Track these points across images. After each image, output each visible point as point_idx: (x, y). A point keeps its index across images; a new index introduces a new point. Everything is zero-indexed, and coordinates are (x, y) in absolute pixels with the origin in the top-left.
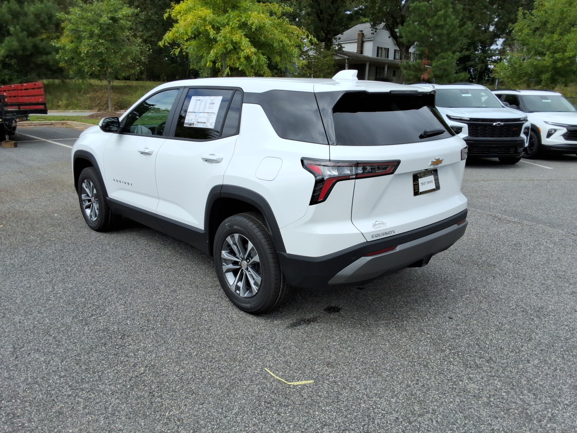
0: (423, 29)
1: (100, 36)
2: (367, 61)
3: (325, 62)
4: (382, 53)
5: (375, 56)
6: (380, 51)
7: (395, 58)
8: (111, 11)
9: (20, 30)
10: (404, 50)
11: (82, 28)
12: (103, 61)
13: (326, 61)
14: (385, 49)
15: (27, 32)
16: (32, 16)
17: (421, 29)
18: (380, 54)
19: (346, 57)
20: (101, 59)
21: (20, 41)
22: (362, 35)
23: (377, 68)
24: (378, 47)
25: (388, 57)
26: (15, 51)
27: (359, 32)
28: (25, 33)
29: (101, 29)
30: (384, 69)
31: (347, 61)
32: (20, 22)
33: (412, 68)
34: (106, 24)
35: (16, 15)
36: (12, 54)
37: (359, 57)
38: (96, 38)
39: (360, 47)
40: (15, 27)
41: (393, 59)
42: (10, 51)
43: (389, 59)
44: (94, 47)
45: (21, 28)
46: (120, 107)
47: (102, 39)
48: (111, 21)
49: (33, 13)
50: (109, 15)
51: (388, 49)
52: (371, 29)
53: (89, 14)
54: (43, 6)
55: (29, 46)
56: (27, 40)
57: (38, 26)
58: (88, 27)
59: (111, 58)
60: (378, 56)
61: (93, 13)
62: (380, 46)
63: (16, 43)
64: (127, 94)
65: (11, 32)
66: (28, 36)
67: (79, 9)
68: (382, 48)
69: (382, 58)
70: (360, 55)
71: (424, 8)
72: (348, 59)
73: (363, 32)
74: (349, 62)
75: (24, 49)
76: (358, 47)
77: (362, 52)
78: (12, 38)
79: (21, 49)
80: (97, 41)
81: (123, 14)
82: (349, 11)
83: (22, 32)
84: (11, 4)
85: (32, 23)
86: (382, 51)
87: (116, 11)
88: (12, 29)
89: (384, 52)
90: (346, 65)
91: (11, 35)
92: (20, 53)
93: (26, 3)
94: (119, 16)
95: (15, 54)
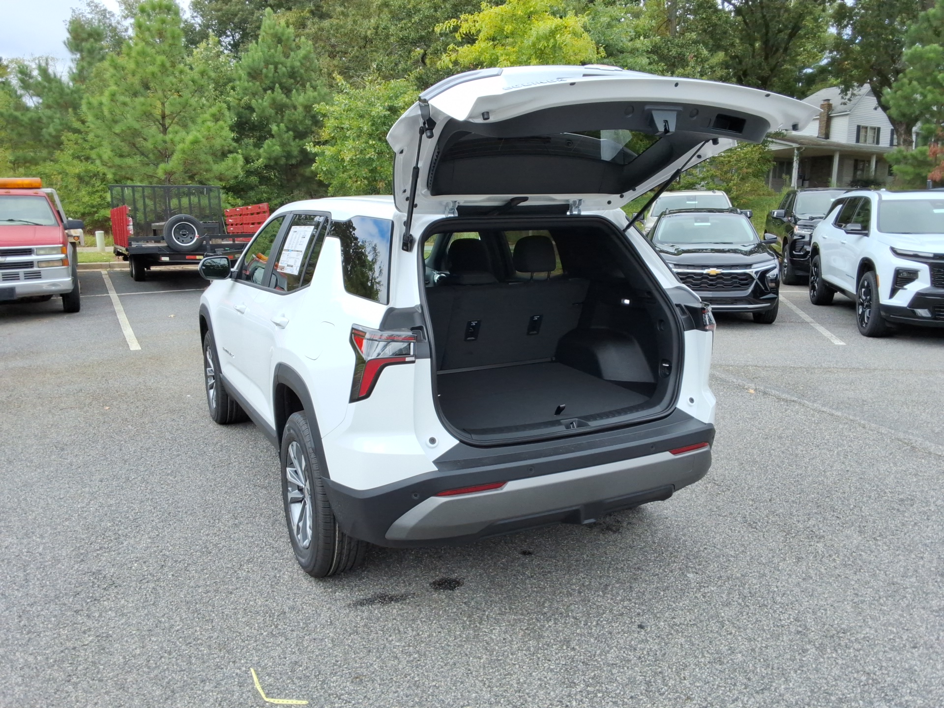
0: (930, 91)
1: (370, 135)
2: (834, 151)
3: (742, 155)
4: (866, 136)
5: (853, 142)
6: (862, 133)
7: (892, 144)
8: (390, 98)
9: (285, 129)
10: (902, 130)
11: (346, 125)
12: (373, 171)
13: (745, 154)
14: (874, 129)
15: (294, 131)
16: (300, 109)
17: (926, 92)
18: (862, 138)
19: (795, 145)
20: (371, 168)
21: (283, 145)
22: (828, 106)
23: (856, 162)
24: (859, 127)
25: (878, 143)
26: (276, 160)
27: (822, 103)
28: (291, 133)
29: (373, 125)
30: (869, 162)
31: (796, 151)
32: (285, 118)
33: (910, 161)
34: (381, 117)
35: (280, 109)
36: (272, 163)
37: (820, 145)
38: (364, 138)
39: (824, 128)
40: (278, 126)
41: (888, 145)
42: (270, 159)
43: (881, 145)
44: (361, 152)
45: (286, 127)
47: (374, 139)
48: (388, 113)
49: (302, 105)
50: (386, 104)
51: (879, 129)
52: (841, 96)
53: (359, 104)
54: (316, 94)
55: (295, 152)
56: (293, 144)
57: (308, 122)
58: (355, 123)
59: (383, 167)
60: (858, 140)
61: (364, 101)
62: (862, 124)
63: (278, 148)
65: (273, 132)
66: (295, 138)
67: (345, 96)
68: (866, 128)
69: (867, 145)
70: (824, 142)
71: (932, 55)
72: (798, 149)
73: (831, 102)
74: (800, 154)
75: (289, 156)
76: (820, 127)
77: (827, 136)
78: (274, 140)
79: (284, 156)
80: (367, 142)
81: (404, 102)
82: (809, 67)
83: (287, 132)
84: (275, 93)
85: (301, 118)
86: (866, 132)
87: (397, 97)
88: (274, 128)
89: (870, 134)
90: (795, 159)
91: (272, 136)
92: (283, 161)
93: (294, 90)
94: (400, 104)
95: (276, 163)
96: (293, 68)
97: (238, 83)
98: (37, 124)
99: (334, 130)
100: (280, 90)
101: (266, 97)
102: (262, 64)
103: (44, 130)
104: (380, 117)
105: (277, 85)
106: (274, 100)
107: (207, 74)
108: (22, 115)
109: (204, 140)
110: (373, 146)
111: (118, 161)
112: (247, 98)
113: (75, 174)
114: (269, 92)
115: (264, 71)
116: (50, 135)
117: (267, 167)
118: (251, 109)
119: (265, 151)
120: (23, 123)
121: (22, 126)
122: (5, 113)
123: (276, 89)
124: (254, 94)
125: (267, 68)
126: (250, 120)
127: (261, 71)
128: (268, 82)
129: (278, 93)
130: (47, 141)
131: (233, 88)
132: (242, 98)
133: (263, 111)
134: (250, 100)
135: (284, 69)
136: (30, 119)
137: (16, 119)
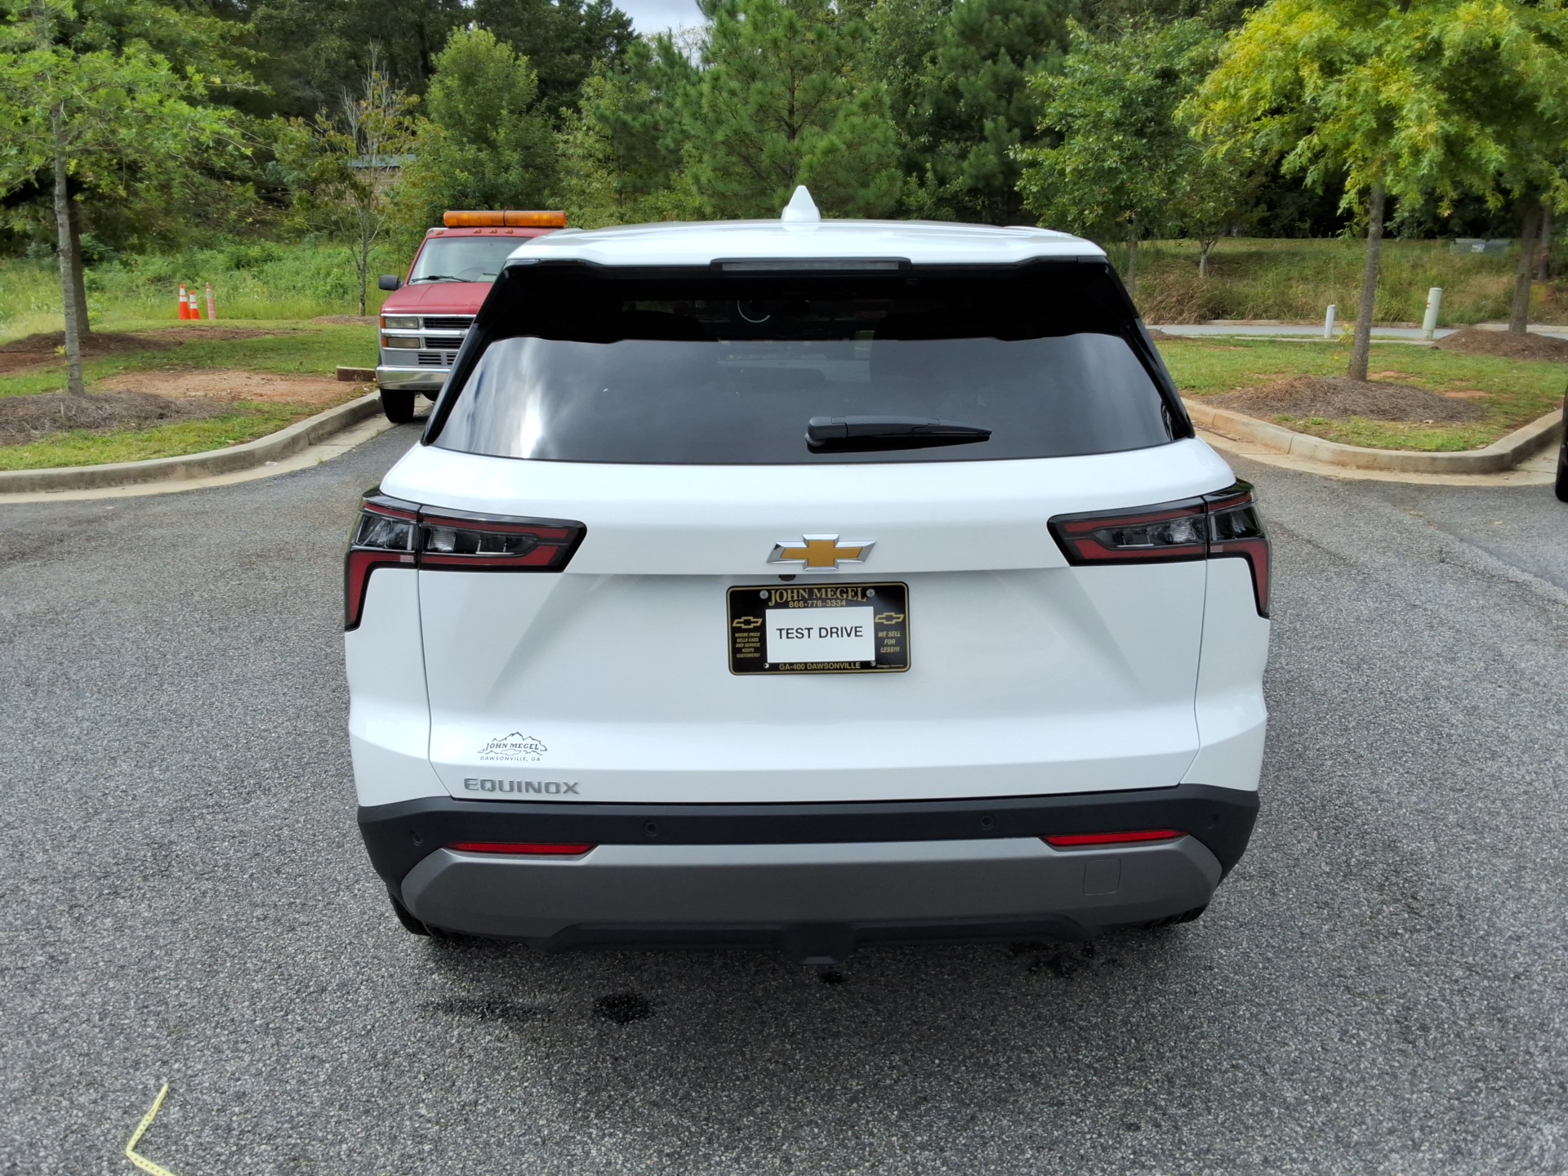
1: (1118, 126)
8: (1168, 55)
9: (1006, 126)
11: (1078, 109)
12: (1116, 190)
20: (1113, 185)
26: (989, 178)
28: (1017, 131)
34: (1146, 90)
35: (1006, 90)
36: (981, 185)
38: (1105, 131)
40: (994, 120)
42: (977, 178)
44: (1097, 156)
45: (1011, 121)
46: (1214, 313)
47: (1124, 132)
48: (1159, 82)
50: (1158, 66)
53: (1109, 69)
58: (1094, 104)
63: (991, 157)
64: (1244, 275)
65: (987, 133)
67: (1081, 57)
78: (988, 145)
79: (1002, 173)
80: (1109, 139)
83: (1009, 130)
84: (1000, 64)
87: (1180, 52)
88: (988, 124)
91: (985, 139)
92: (999, 181)
93: (1029, 57)
94: (1186, 66)
95: (988, 185)
96: (1034, 16)
97: (940, 50)
98: (654, 133)
99: (1061, 120)
100: (1008, 58)
101: (982, 72)
102: (985, 15)
103: (661, 141)
104: (1140, 92)
105: (1003, 50)
106: (995, 75)
107: (861, 35)
108: (634, 119)
109: (843, 147)
110: (1118, 146)
111: (720, 186)
112: (951, 75)
113: (695, 208)
114: (989, 62)
115: (987, 26)
116: (667, 148)
117: (973, 192)
118: (955, 92)
119: (971, 165)
120: (634, 131)
121: (632, 135)
122: (612, 118)
123: (1000, 57)
124: (965, 67)
125: (990, 21)
126: (954, 112)
127: (982, 26)
128: (990, 46)
129: (1005, 63)
130: (664, 158)
131: (933, 61)
132: (945, 75)
133: (975, 96)
134: (957, 78)
135: (1019, 20)
136: (644, 125)
137: (625, 124)
